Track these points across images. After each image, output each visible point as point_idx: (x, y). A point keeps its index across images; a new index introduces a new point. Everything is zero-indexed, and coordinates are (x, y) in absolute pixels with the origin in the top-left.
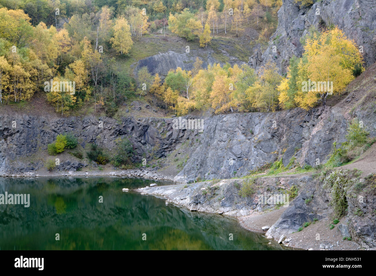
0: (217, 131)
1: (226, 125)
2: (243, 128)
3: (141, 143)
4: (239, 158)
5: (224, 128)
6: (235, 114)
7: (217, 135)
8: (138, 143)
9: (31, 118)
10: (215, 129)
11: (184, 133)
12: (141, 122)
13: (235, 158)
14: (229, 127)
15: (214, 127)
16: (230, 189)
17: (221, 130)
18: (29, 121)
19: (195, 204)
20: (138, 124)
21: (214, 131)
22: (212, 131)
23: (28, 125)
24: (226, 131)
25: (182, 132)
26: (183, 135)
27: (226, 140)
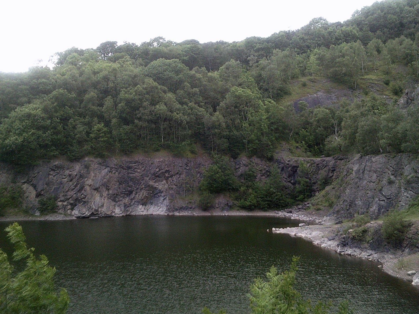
0: (366, 172)
1: (375, 166)
2: (393, 169)
3: (291, 182)
4: (388, 199)
5: (373, 168)
6: (384, 155)
7: (366, 176)
8: (288, 183)
9: (188, 160)
10: (364, 170)
11: (334, 173)
12: (290, 163)
13: (385, 199)
14: (378, 168)
15: (363, 168)
16: (378, 231)
17: (370, 171)
18: (187, 164)
19: (342, 245)
20: (288, 164)
21: (363, 172)
22: (361, 172)
23: (187, 167)
24: (375, 172)
25: (331, 172)
26: (333, 175)
27: (375, 181)
